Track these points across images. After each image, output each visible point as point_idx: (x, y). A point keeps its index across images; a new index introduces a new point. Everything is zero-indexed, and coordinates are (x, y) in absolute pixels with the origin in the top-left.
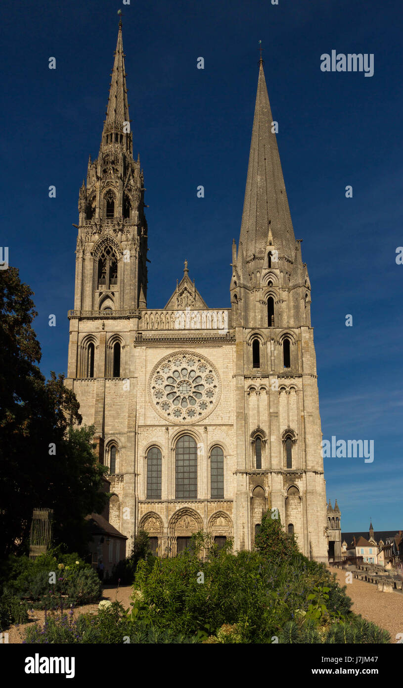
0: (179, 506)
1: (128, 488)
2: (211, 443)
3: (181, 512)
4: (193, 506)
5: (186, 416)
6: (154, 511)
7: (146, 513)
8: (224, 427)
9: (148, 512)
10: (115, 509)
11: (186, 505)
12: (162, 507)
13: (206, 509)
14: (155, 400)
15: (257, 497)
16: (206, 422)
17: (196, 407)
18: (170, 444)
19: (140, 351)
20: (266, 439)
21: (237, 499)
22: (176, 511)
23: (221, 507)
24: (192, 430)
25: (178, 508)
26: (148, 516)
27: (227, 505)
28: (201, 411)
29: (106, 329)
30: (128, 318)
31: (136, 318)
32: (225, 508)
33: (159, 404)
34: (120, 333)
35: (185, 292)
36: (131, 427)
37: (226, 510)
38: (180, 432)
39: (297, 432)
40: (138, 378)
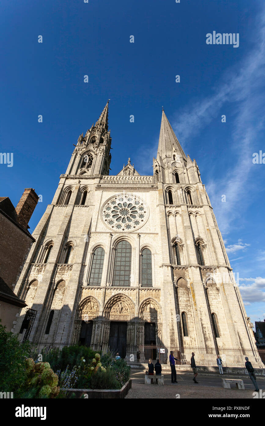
0: (114, 292)
1: (74, 274)
2: (142, 245)
3: (116, 298)
4: (126, 292)
5: (125, 228)
6: (93, 296)
7: (85, 297)
8: (151, 235)
9: (87, 296)
10: (60, 293)
11: (121, 292)
12: (100, 293)
13: (138, 296)
14: (104, 218)
15: (181, 287)
16: (139, 231)
17: (132, 224)
18: (112, 245)
19: (99, 193)
20: (183, 244)
21: (164, 287)
22: (111, 296)
23: (150, 295)
24: (129, 236)
25: (113, 294)
26: (87, 300)
27: (155, 293)
28: (135, 225)
29: (81, 183)
30: (94, 178)
31: (98, 178)
32: (154, 296)
33: (107, 221)
34: (88, 185)
35: (128, 169)
36: (85, 232)
37: (155, 298)
38: (120, 237)
39: (205, 240)
40: (95, 206)
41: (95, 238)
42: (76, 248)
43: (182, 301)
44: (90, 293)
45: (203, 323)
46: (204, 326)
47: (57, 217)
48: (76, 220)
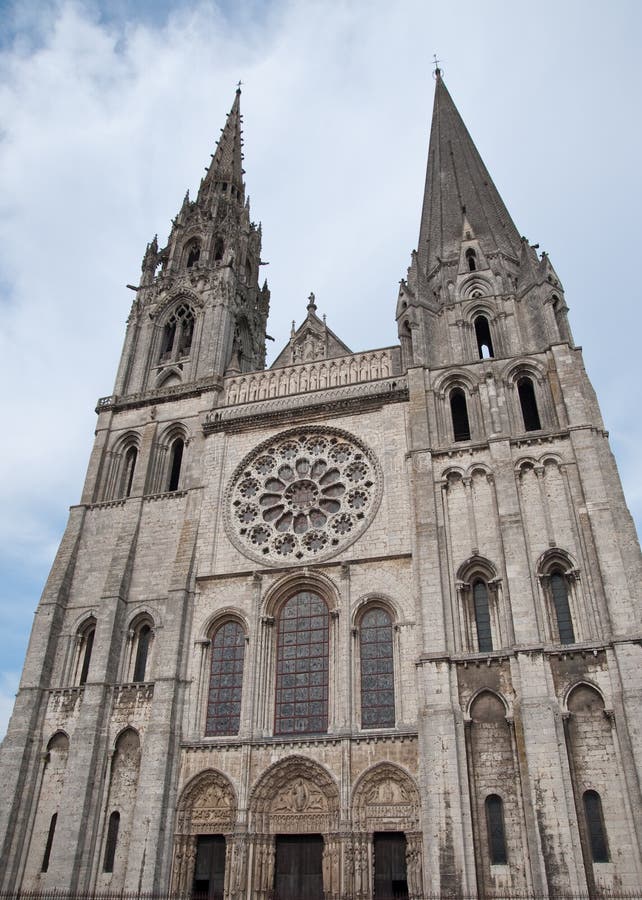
0: (276, 755)
1: (157, 712)
2: (357, 601)
3: (284, 769)
4: (312, 752)
5: (304, 550)
6: (217, 768)
7: (197, 772)
9: (201, 770)
10: (130, 764)
11: (296, 751)
12: (237, 758)
13: (346, 758)
14: (239, 527)
15: (486, 720)
16: (348, 556)
17: (328, 530)
19: (213, 441)
20: (496, 578)
21: (424, 729)
22: (269, 766)
23: (386, 753)
24: (315, 576)
25: (274, 759)
26: (202, 779)
27: (402, 746)
28: (339, 536)
29: (158, 418)
30: (198, 393)
31: (212, 390)
32: (398, 756)
33: (248, 532)
34: (182, 421)
35: (308, 336)
36: (176, 582)
37: (401, 761)
38: (287, 583)
39: (575, 554)
40: (205, 490)
41: (214, 595)
43: (488, 764)
44: (207, 760)
45: (546, 822)
46: (548, 832)
47: (98, 542)
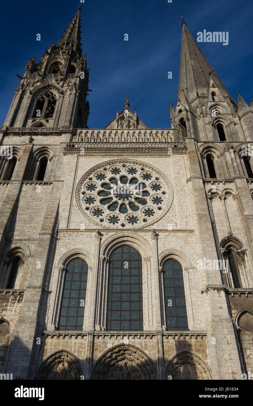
0: (111, 343)
1: (26, 308)
2: (162, 253)
3: (116, 353)
4: (136, 342)
5: (126, 223)
6: (68, 350)
7: (52, 352)
8: (180, 234)
9: (56, 351)
11: (126, 341)
12: (82, 344)
13: (160, 347)
14: (84, 205)
15: (247, 329)
16: (155, 227)
17: (139, 214)
18: (102, 253)
19: (70, 159)
21: (214, 330)
22: (106, 350)
23: (186, 346)
24: (135, 236)
25: (110, 346)
26: (55, 359)
27: (196, 342)
28: (147, 217)
29: (34, 142)
30: (59, 134)
31: (69, 133)
33: (90, 209)
34: (49, 147)
36: (45, 229)
37: (196, 351)
38: (117, 239)
40: (64, 182)
41: (68, 241)
42: (30, 259)
44: (61, 344)
48: (27, 208)
